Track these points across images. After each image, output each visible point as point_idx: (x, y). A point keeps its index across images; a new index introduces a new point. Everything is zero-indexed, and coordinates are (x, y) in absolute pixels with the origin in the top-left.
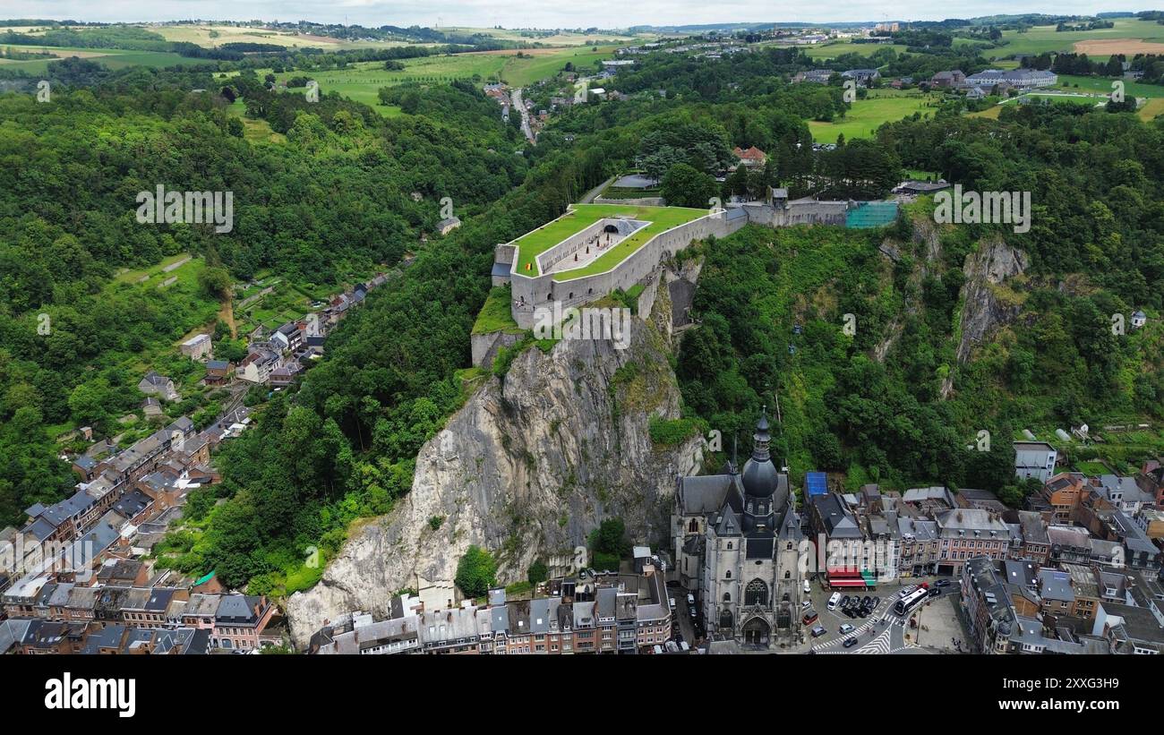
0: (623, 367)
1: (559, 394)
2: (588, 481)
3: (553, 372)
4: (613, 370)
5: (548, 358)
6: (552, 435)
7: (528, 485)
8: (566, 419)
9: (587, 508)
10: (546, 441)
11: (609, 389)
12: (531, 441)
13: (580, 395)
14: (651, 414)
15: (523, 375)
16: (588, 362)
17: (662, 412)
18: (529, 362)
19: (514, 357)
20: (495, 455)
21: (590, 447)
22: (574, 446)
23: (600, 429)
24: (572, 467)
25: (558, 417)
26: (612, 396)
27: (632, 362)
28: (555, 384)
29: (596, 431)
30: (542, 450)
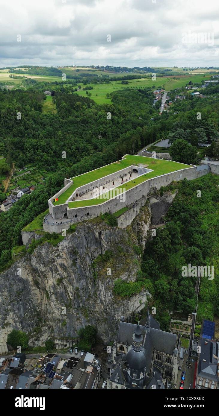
0: (104, 253)
1: (62, 266)
2: (79, 307)
3: (58, 255)
4: (96, 255)
5: (56, 248)
6: (58, 285)
7: (47, 305)
8: (66, 278)
9: (78, 319)
10: (54, 287)
11: (92, 265)
12: (47, 286)
13: (76, 266)
14: (117, 279)
15: (39, 256)
16: (81, 251)
17: (124, 277)
18: (44, 251)
19: (35, 247)
20: (30, 289)
21: (81, 291)
22: (72, 290)
23: (87, 283)
24: (71, 299)
25: (61, 276)
26: (94, 269)
27: (109, 251)
28: (59, 261)
29: (84, 284)
30: (52, 291)
